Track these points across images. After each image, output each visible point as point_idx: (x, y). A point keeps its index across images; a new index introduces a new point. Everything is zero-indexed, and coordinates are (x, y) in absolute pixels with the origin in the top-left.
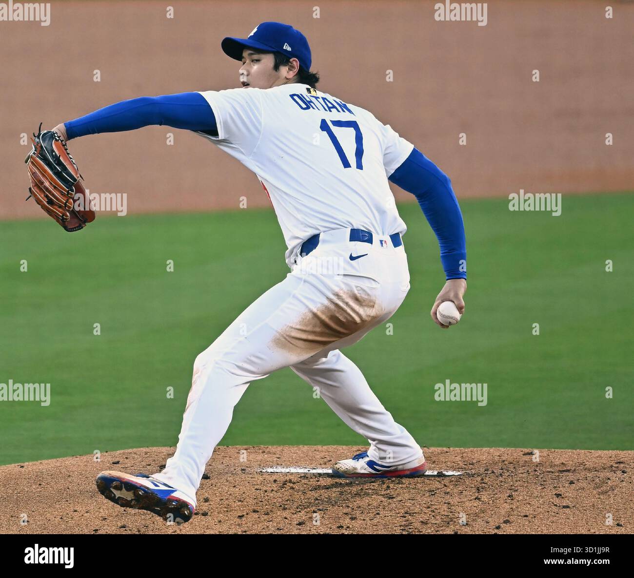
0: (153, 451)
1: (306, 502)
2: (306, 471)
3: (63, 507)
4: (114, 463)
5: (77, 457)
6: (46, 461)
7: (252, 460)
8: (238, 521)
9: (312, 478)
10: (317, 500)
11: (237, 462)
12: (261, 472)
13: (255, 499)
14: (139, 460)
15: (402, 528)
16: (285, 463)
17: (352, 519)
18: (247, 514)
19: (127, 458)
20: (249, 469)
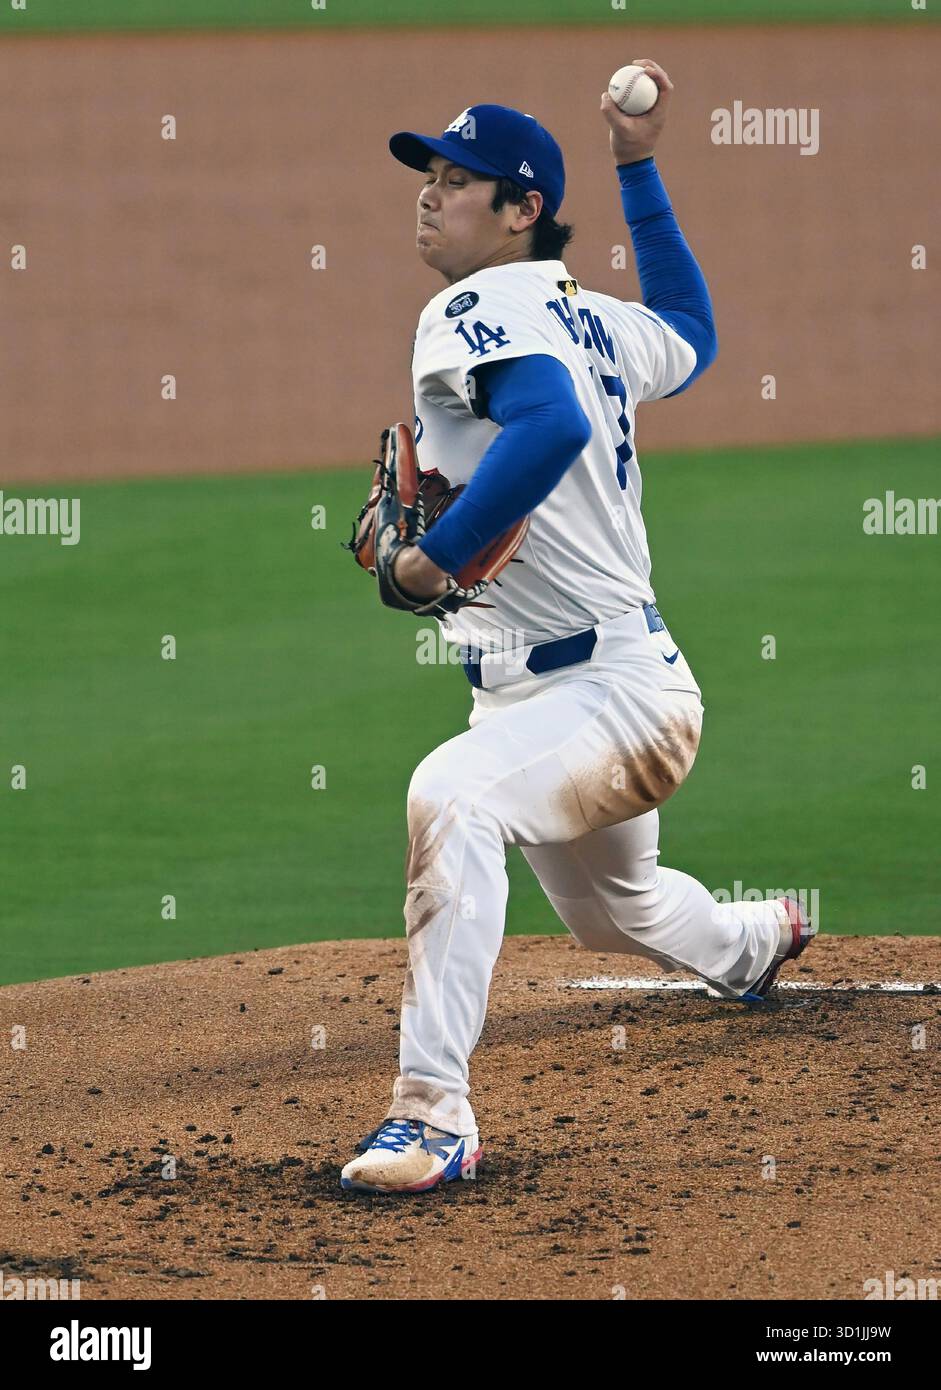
0: (351, 947)
1: (659, 1049)
2: (659, 985)
3: (171, 1062)
4: (271, 973)
5: (196, 962)
6: (135, 970)
7: (550, 963)
8: (523, 1087)
9: (670, 999)
10: (683, 1043)
11: (519, 968)
12: (568, 987)
13: (557, 1042)
14: (323, 965)
15: (854, 1098)
16: (617, 969)
17: (753, 1081)
18: (542, 1073)
19: (297, 962)
20: (544, 983)
